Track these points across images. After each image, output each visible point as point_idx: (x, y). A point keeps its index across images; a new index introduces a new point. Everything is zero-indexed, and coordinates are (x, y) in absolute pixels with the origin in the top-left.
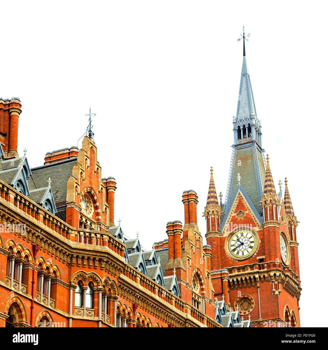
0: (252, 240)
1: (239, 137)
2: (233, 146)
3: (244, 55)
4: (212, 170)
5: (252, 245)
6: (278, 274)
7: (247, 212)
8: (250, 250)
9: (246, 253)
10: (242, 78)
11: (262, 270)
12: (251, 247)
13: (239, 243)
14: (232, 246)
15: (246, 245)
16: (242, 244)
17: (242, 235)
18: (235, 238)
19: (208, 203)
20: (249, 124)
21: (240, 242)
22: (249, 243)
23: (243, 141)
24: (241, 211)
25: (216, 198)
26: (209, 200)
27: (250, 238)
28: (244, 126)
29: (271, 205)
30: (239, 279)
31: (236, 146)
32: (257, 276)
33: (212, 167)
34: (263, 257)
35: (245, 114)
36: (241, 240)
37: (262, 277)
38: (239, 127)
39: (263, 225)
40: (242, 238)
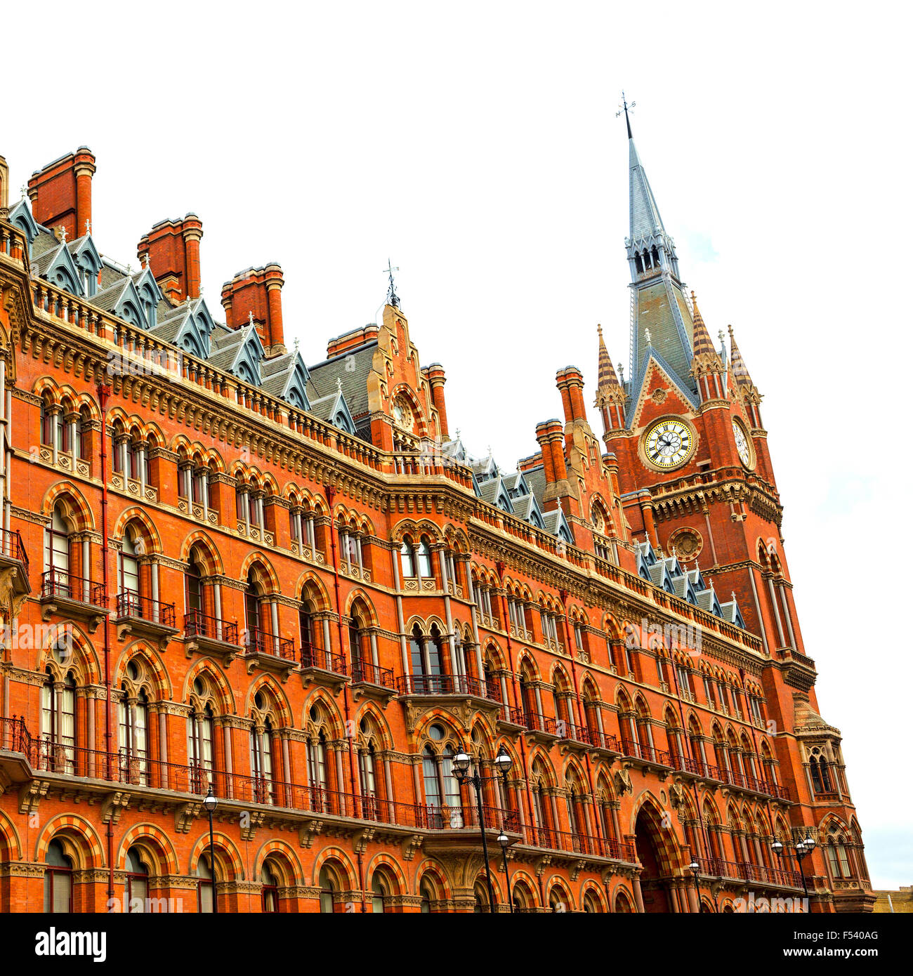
0: (684, 435)
1: (640, 269)
2: (632, 285)
3: (630, 136)
4: (600, 330)
5: (686, 443)
6: (737, 487)
7: (669, 390)
8: (683, 452)
9: (677, 459)
10: (631, 174)
11: (708, 484)
12: (684, 448)
13: (662, 443)
14: (651, 449)
15: (676, 445)
16: (668, 444)
17: (666, 429)
18: (654, 436)
19: (601, 384)
20: (654, 246)
21: (665, 441)
22: (679, 441)
23: (646, 274)
24: (658, 391)
25: (613, 373)
26: (601, 379)
27: (680, 433)
28: (645, 250)
29: (709, 374)
30: (671, 503)
31: (636, 284)
32: (701, 494)
33: (599, 325)
34: (708, 461)
35: (644, 230)
36: (665, 438)
37: (710, 494)
38: (637, 253)
39: (700, 409)
40: (667, 434)
